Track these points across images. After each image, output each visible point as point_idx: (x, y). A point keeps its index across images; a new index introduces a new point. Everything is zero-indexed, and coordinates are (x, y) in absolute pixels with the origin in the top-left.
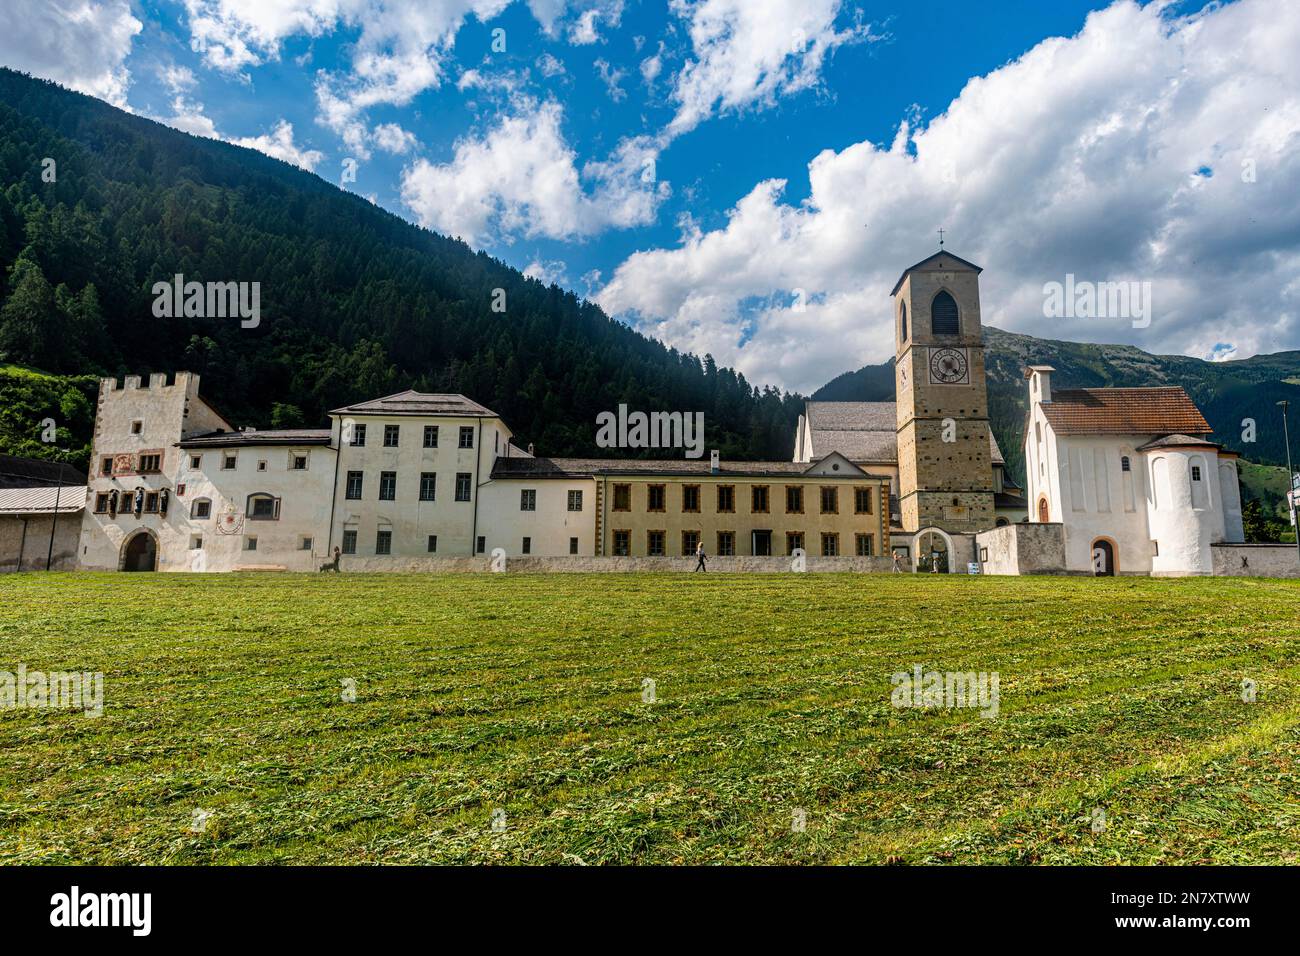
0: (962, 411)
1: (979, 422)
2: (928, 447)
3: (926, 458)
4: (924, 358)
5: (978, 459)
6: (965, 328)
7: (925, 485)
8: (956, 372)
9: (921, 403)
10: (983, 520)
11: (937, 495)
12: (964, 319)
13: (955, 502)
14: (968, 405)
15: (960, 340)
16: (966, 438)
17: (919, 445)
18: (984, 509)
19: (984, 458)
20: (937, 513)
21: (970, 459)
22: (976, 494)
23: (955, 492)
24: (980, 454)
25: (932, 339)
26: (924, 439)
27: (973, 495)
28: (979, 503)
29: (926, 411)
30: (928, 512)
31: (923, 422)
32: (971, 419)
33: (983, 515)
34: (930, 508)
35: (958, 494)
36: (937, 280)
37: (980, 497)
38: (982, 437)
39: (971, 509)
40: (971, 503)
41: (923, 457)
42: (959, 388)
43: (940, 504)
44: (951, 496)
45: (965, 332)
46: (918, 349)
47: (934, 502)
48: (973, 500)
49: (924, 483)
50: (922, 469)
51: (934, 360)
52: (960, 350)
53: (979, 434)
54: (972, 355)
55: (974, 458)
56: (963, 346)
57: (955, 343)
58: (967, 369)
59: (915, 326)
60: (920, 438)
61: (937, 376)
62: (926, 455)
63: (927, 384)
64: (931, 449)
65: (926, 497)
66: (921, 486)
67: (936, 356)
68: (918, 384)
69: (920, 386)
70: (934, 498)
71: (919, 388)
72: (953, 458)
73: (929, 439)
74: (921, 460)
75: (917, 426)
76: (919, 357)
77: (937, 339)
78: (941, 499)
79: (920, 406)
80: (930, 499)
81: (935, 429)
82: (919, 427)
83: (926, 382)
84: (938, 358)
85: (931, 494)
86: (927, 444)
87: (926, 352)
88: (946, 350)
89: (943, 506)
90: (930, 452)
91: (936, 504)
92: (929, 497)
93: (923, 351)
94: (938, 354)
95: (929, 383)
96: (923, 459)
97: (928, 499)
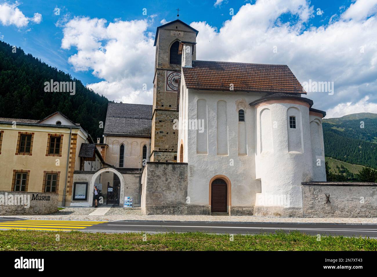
2: (162, 126)
3: (161, 132)
4: (163, 76)
7: (159, 148)
9: (160, 101)
11: (165, 153)
13: (175, 157)
23: (175, 152)
25: (169, 66)
26: (160, 121)
29: (163, 106)
34: (160, 161)
41: (159, 131)
44: (173, 154)
46: (161, 71)
47: (163, 157)
49: (158, 146)
51: (169, 78)
59: (160, 58)
61: (170, 87)
62: (161, 130)
63: (164, 91)
64: (164, 127)
65: (159, 155)
66: (156, 148)
67: (170, 76)
68: (159, 90)
69: (160, 91)
70: (163, 155)
71: (160, 93)
72: (175, 133)
73: (163, 121)
74: (158, 133)
75: (157, 114)
76: (161, 76)
77: (172, 67)
78: (167, 156)
79: (159, 103)
80: (161, 156)
81: (167, 116)
82: (158, 114)
83: (164, 89)
84: (172, 77)
85: (162, 153)
86: (162, 124)
87: (165, 73)
88: (176, 73)
89: (168, 160)
90: (163, 129)
91: (164, 159)
92: (160, 154)
93: (163, 72)
94: (172, 74)
95: (166, 91)
96: (159, 133)
97: (160, 156)
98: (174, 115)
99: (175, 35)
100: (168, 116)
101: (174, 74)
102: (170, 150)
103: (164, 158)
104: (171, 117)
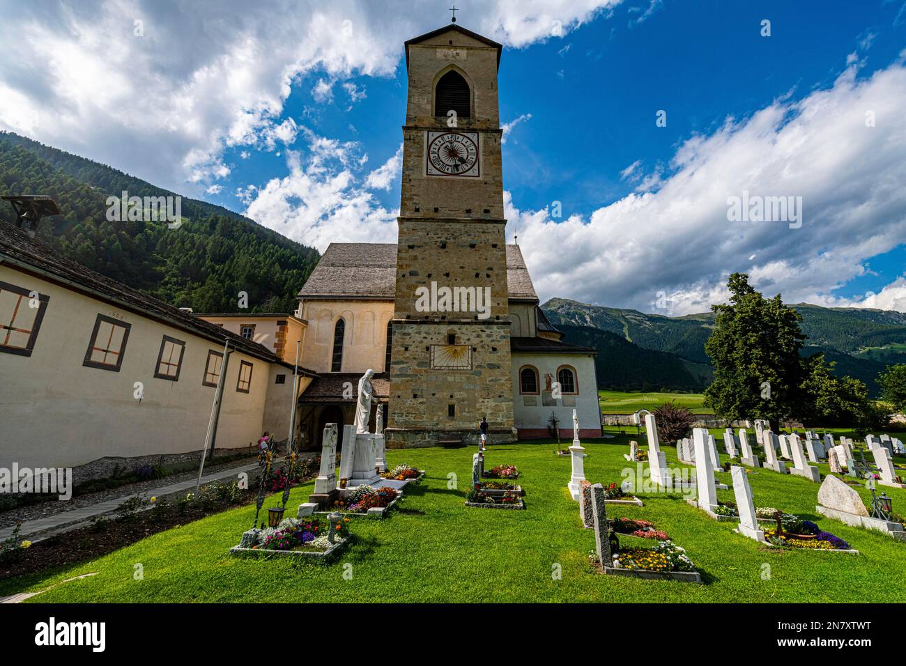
0: (469, 211)
1: (491, 226)
2: (415, 258)
3: (412, 274)
4: (420, 143)
5: (488, 276)
6: (477, 110)
7: (406, 313)
8: (463, 161)
9: (411, 199)
10: (492, 366)
11: (424, 328)
12: (476, 100)
13: (451, 339)
14: (477, 203)
15: (469, 123)
16: (473, 246)
17: (403, 255)
18: (494, 349)
19: (497, 275)
20: (422, 355)
21: (477, 275)
22: (483, 327)
23: (451, 323)
24: (491, 269)
25: (433, 121)
26: (411, 247)
27: (477, 328)
28: (487, 340)
29: (417, 210)
30: (407, 354)
31: (411, 225)
32: (480, 221)
33: (493, 358)
34: (410, 348)
35: (455, 327)
36: (444, 56)
37: (488, 332)
38: (494, 246)
39: (474, 350)
40: (475, 341)
41: (406, 272)
42: (464, 182)
43: (426, 342)
44: (444, 329)
45: (477, 115)
46: (414, 133)
47: (418, 338)
48: (478, 336)
49: (405, 309)
50: (404, 289)
51: (433, 146)
52: (469, 135)
53: (491, 241)
54: (485, 142)
55: (483, 274)
56: (474, 131)
57: (465, 127)
58: (477, 158)
59: (412, 106)
60: (405, 245)
61: (437, 166)
62: (412, 269)
63: (422, 176)
64: (420, 261)
65: (406, 331)
66: (400, 313)
67: (437, 142)
68: (409, 175)
69: (411, 177)
70: (419, 333)
71: (410, 180)
72: (451, 274)
73: (419, 247)
74: (404, 276)
75: (403, 229)
76: (414, 143)
77: (440, 122)
78: (429, 334)
79: (409, 203)
80: (412, 335)
81: (428, 234)
82: (405, 230)
83: (421, 173)
84: (440, 144)
85: (415, 326)
86: (415, 254)
87: (423, 136)
88: (450, 136)
89: (431, 345)
90: (417, 266)
91: (421, 342)
92: (410, 331)
93: (419, 134)
94: (440, 139)
95: (425, 175)
96: (408, 275)
97: (409, 334)
98: (447, 230)
99: (446, 56)
100: (431, 234)
101: (446, 137)
102: (435, 317)
103: (419, 340)
104: (440, 236)
